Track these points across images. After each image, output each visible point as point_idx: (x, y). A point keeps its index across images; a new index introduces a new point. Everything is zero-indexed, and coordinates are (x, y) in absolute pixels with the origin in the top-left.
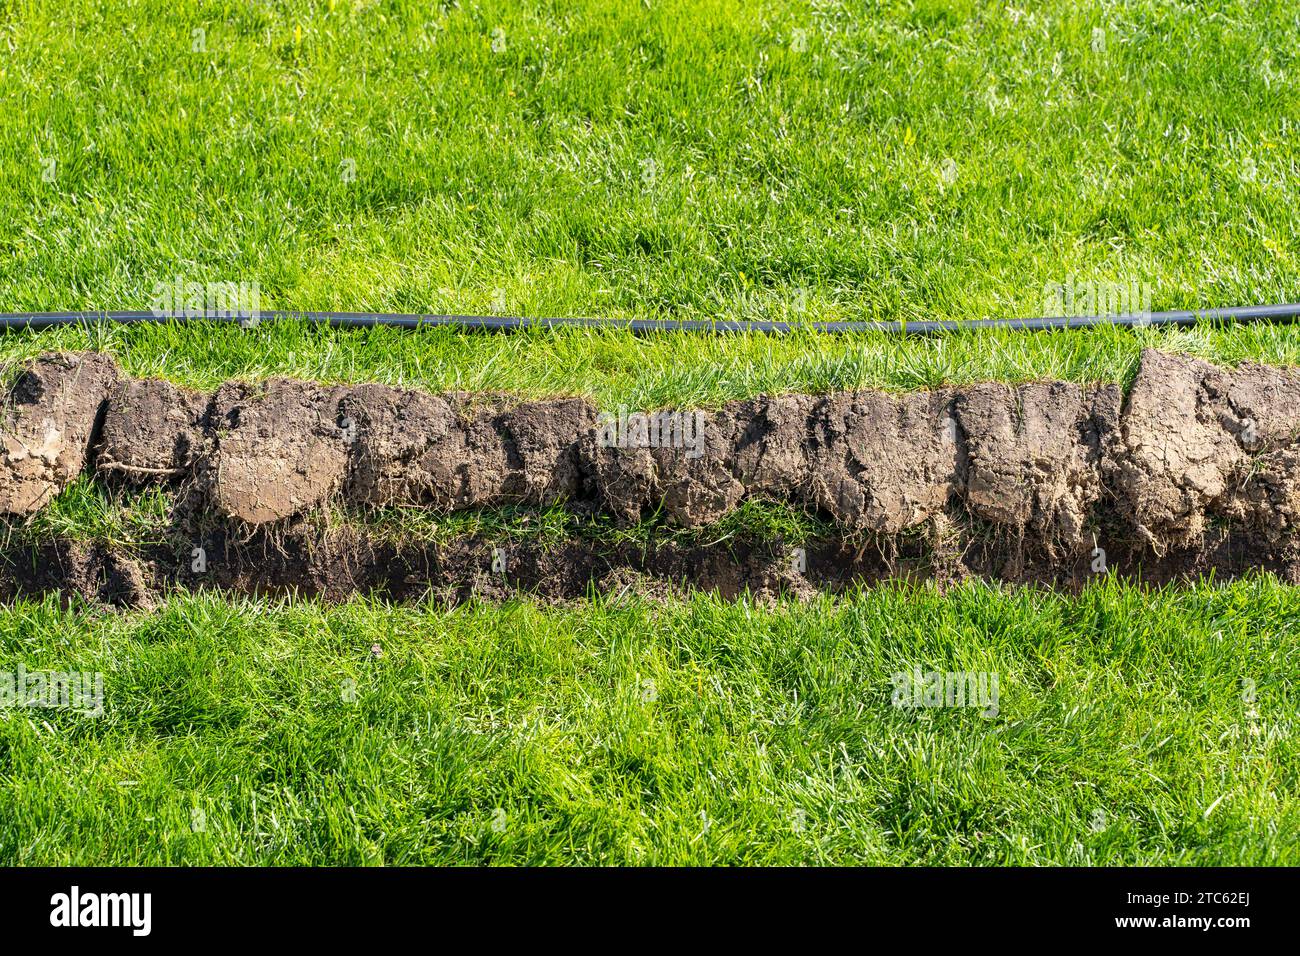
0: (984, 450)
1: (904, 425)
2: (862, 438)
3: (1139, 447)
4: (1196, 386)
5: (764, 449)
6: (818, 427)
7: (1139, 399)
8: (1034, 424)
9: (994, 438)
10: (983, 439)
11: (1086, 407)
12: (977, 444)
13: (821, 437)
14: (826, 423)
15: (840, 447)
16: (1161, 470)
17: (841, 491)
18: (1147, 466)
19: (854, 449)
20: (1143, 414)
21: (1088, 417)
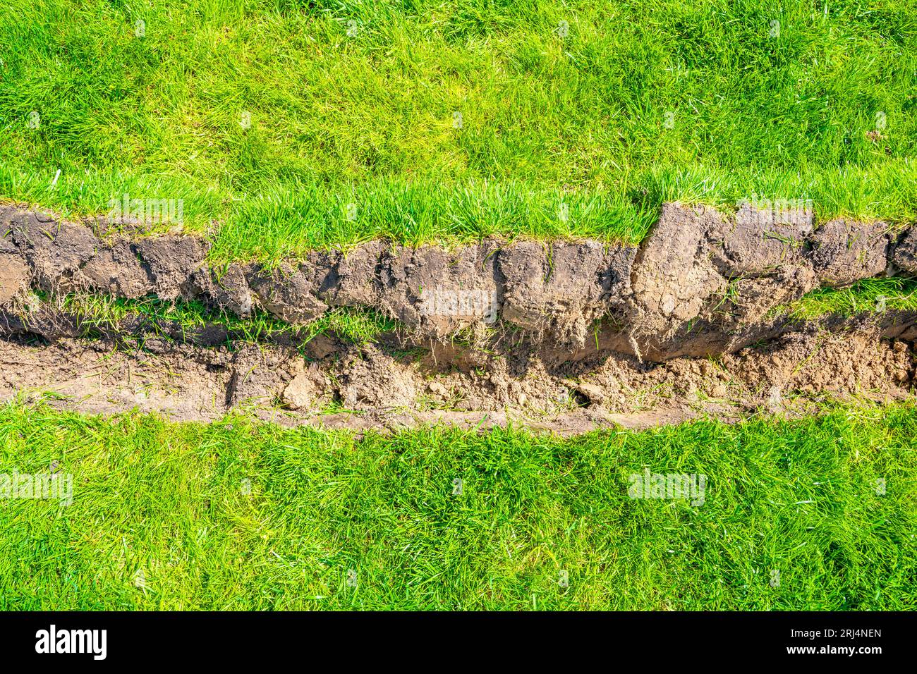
0: (517, 293)
1: (454, 272)
2: (419, 281)
3: (643, 292)
4: (700, 236)
5: (339, 287)
6: (384, 273)
7: (650, 253)
8: (560, 276)
9: (526, 285)
10: (518, 284)
11: (606, 261)
12: (512, 287)
13: (385, 279)
14: (390, 271)
15: (401, 286)
16: (655, 309)
17: (403, 313)
18: (645, 305)
19: (413, 288)
20: (652, 266)
21: (606, 268)
